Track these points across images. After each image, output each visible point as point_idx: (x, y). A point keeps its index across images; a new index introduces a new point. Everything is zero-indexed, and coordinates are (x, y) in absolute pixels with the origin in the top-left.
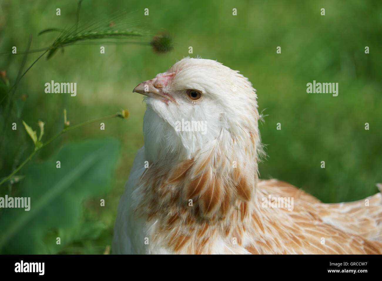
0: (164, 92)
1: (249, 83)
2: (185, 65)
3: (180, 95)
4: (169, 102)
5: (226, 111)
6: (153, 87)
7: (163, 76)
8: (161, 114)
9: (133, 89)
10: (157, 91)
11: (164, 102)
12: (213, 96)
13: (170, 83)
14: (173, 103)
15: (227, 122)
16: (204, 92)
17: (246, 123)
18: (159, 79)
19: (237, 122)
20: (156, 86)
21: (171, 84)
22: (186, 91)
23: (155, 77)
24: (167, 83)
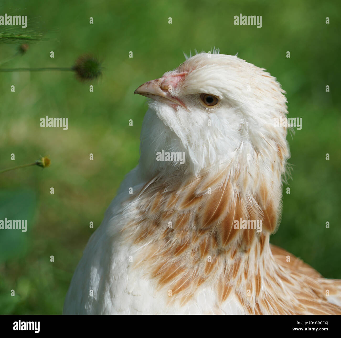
0: (173, 96)
1: (277, 84)
2: (200, 63)
3: (192, 99)
4: (179, 108)
5: (248, 120)
6: (160, 89)
7: (172, 76)
8: (167, 121)
9: (135, 90)
10: (165, 94)
11: (172, 107)
12: (232, 102)
13: (180, 84)
14: (183, 108)
15: (249, 134)
16: (221, 97)
17: (273, 134)
18: (167, 80)
19: (262, 134)
20: (163, 87)
21: (181, 86)
22: (200, 95)
23: (161, 76)
24: (176, 85)
